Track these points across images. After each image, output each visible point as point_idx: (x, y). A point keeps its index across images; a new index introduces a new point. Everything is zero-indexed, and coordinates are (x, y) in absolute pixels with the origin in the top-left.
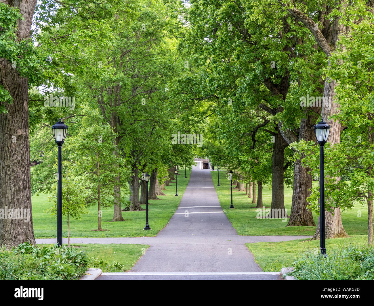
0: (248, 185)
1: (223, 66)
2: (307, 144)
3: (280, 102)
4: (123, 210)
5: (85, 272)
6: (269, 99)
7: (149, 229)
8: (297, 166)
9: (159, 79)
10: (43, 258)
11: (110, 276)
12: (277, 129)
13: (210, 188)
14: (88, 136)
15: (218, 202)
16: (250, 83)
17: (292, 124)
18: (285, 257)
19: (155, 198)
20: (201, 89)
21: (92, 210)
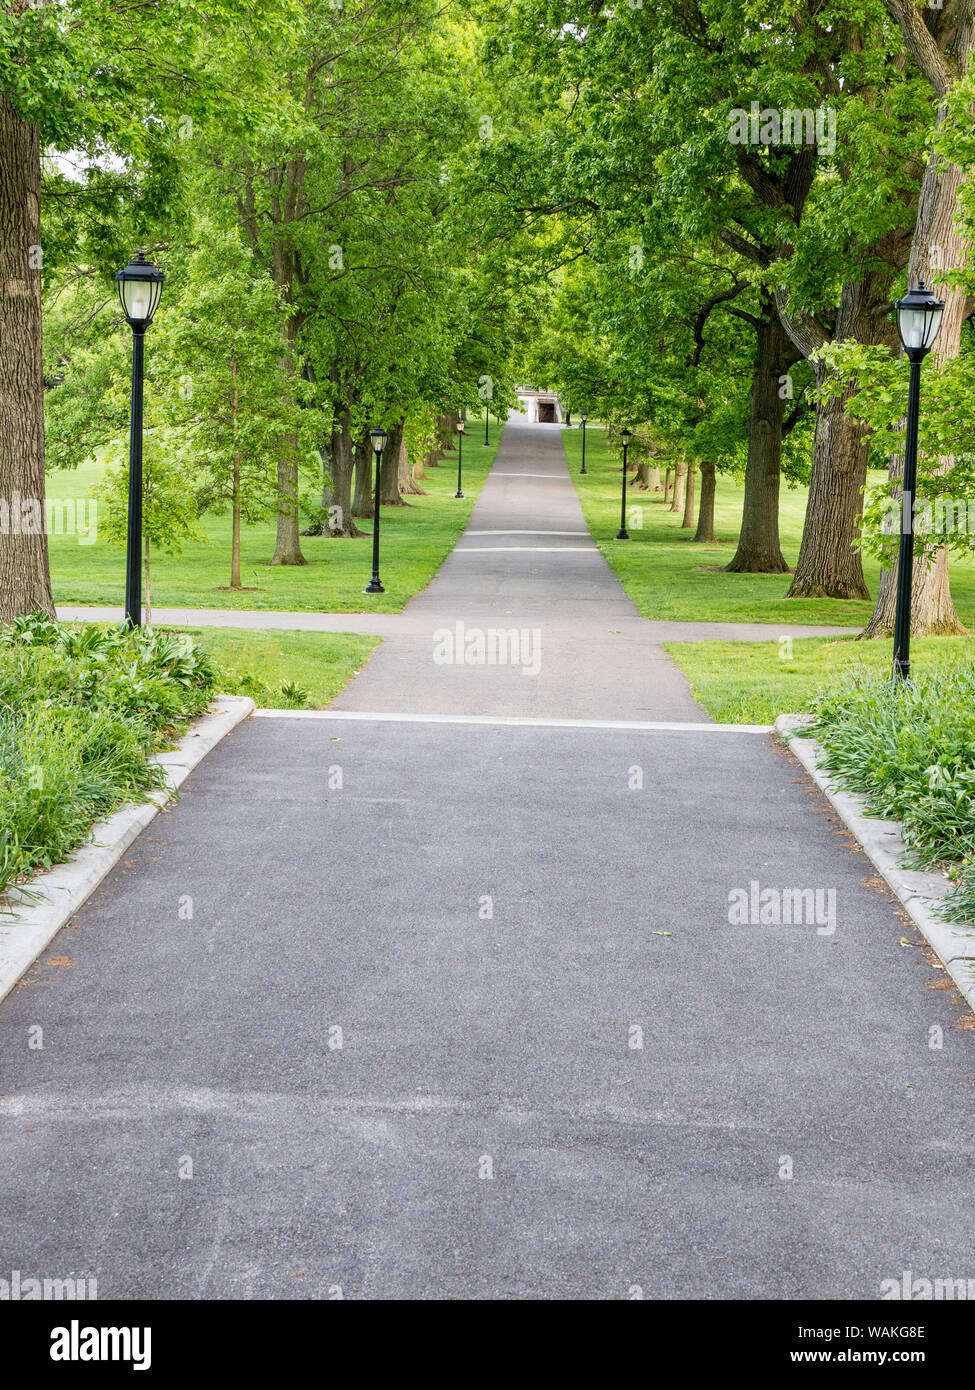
0: (673, 473)
1: (618, 113)
2: (868, 353)
3: (785, 231)
4: (304, 534)
5: (208, 704)
6: (749, 216)
7: (382, 590)
8: (825, 420)
9: (422, 146)
10: (89, 660)
11: (278, 718)
12: (768, 309)
13: (559, 480)
14: (209, 310)
15: (581, 521)
16: (699, 166)
17: (817, 296)
18: (779, 686)
19: (397, 502)
20: (548, 179)
21: (214, 529)
